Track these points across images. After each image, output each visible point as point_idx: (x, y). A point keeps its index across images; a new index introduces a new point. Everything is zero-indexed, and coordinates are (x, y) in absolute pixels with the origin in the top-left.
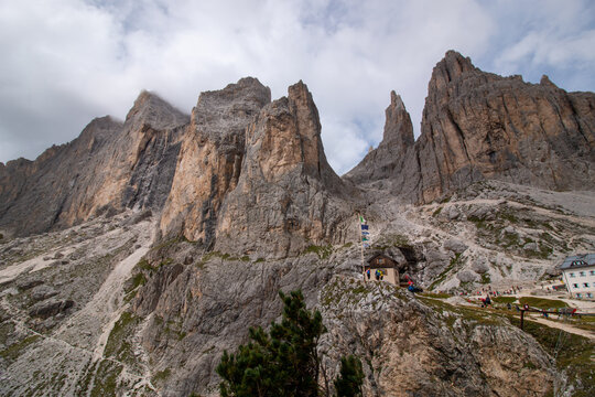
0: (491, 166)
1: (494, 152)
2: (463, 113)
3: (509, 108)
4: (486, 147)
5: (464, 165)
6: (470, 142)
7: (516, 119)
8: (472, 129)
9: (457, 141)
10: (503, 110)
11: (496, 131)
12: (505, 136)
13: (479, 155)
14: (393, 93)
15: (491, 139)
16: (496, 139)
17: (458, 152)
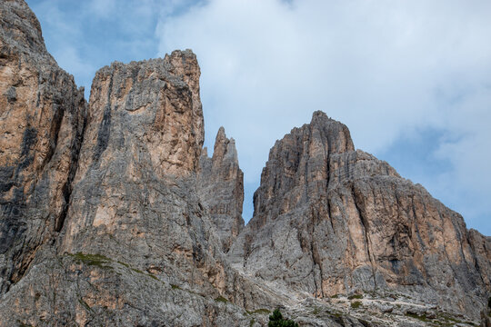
0: (393, 275)
1: (396, 260)
2: (371, 199)
3: (418, 214)
4: (390, 251)
5: (364, 264)
6: (374, 238)
7: (423, 228)
8: (379, 222)
9: (360, 231)
10: (411, 213)
11: (402, 235)
12: (411, 245)
13: (382, 258)
14: (222, 130)
15: (396, 243)
16: (401, 244)
17: (360, 245)
